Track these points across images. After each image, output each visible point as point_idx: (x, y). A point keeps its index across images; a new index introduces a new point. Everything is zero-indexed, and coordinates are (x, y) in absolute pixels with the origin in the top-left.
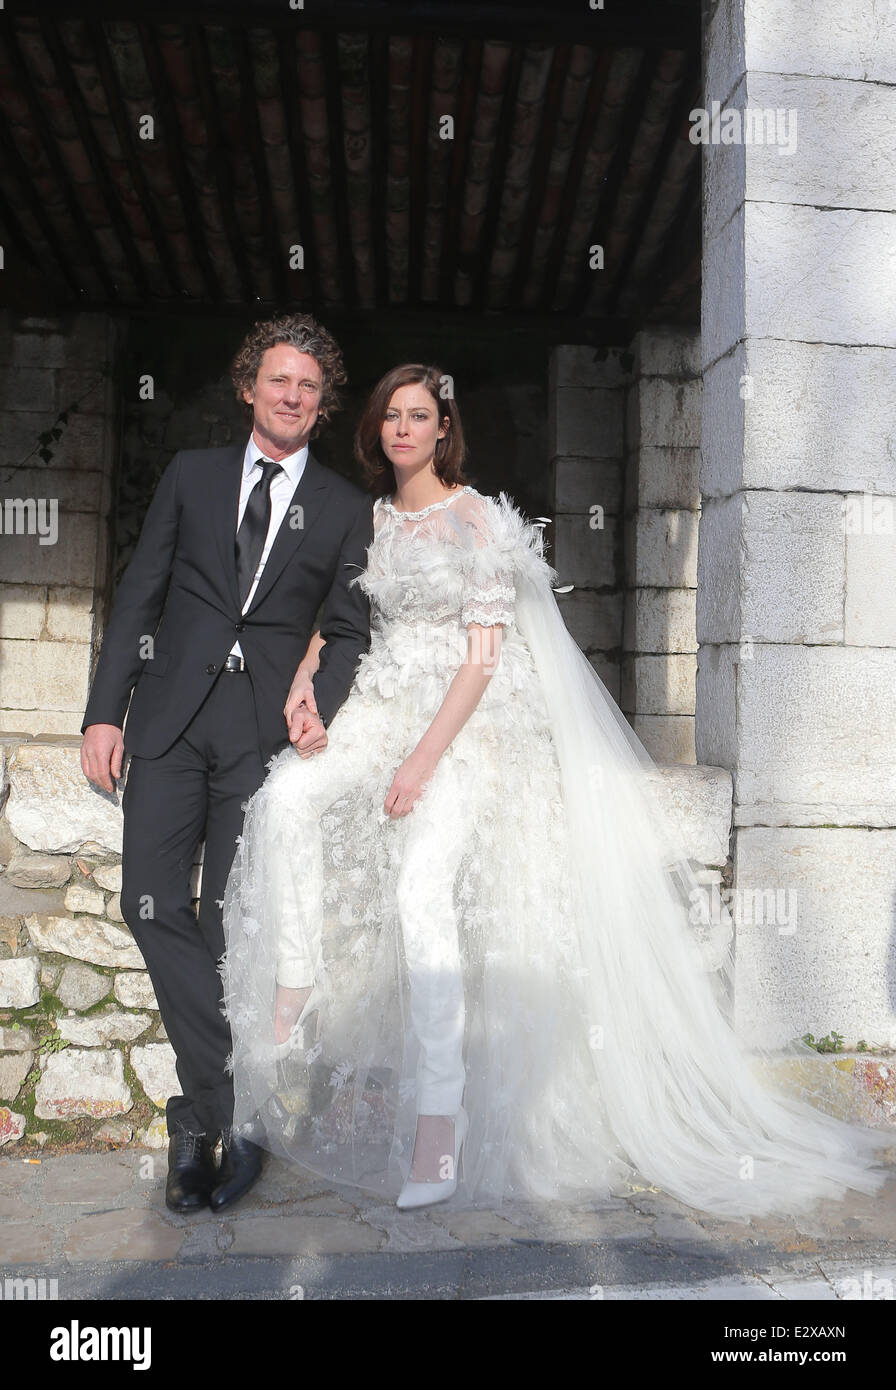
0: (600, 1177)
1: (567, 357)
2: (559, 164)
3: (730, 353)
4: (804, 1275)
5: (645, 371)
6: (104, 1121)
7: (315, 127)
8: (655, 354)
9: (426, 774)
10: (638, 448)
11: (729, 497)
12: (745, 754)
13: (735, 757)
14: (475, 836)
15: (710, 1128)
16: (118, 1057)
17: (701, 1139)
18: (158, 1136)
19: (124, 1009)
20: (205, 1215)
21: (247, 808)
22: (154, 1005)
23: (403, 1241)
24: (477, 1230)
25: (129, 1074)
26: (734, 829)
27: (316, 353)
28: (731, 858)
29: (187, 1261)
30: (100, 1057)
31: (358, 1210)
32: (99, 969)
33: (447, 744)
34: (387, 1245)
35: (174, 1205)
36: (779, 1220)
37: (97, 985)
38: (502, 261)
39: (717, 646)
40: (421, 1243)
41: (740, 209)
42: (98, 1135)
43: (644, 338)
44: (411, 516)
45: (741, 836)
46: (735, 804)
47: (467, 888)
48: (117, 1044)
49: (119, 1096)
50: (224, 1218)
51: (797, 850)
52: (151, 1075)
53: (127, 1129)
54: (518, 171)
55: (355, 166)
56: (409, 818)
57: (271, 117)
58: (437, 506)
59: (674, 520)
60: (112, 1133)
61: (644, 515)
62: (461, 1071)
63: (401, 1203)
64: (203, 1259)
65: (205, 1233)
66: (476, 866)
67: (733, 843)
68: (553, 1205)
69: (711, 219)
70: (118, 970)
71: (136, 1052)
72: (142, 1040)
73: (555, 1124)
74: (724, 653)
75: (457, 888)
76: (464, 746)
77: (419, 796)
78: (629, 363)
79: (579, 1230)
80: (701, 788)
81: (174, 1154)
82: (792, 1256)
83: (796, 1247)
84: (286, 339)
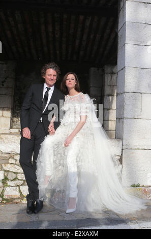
0: (100, 208)
1: (92, 69)
2: (92, 37)
3: (122, 69)
4: (135, 223)
5: (106, 72)
6: (15, 199)
7: (50, 29)
8: (108, 69)
9: (72, 140)
10: (104, 85)
11: (122, 94)
12: (124, 137)
13: (122, 137)
14: (79, 150)
15: (118, 200)
16: (18, 188)
17: (116, 202)
18: (25, 201)
19: (19, 180)
20: (33, 214)
21: (41, 145)
22: (25, 179)
23: (67, 218)
24: (79, 217)
25: (20, 191)
26: (122, 149)
27: (55, 70)
28: (122, 154)
29: (31, 222)
30: (15, 188)
31: (59, 213)
32: (15, 173)
33: (75, 135)
34: (65, 219)
35: (28, 213)
36: (130, 214)
37: (14, 176)
38: (82, 53)
39: (119, 119)
40: (70, 219)
41: (124, 45)
42: (14, 201)
43: (106, 66)
44: (71, 97)
45: (123, 151)
46: (123, 145)
47: (78, 159)
48: (18, 186)
49: (18, 194)
50: (36, 215)
51: (133, 153)
52: (23, 191)
53: (19, 200)
54: (85, 38)
55: (57, 36)
56: (68, 147)
57: (43, 27)
58: (76, 96)
59: (110, 97)
60: (16, 201)
61: (105, 97)
62: (77, 190)
63: (67, 212)
64: (33, 222)
65: (34, 217)
66: (80, 155)
67: (122, 152)
68: (92, 212)
69: (119, 46)
70: (18, 173)
71: (21, 187)
72: (22, 185)
73: (92, 199)
74: (121, 120)
75: (77, 159)
76: (78, 135)
77: (70, 143)
78: (103, 71)
79: (97, 216)
80: (117, 142)
81: (28, 204)
82: (132, 220)
83: (133, 219)
84: (50, 68)
